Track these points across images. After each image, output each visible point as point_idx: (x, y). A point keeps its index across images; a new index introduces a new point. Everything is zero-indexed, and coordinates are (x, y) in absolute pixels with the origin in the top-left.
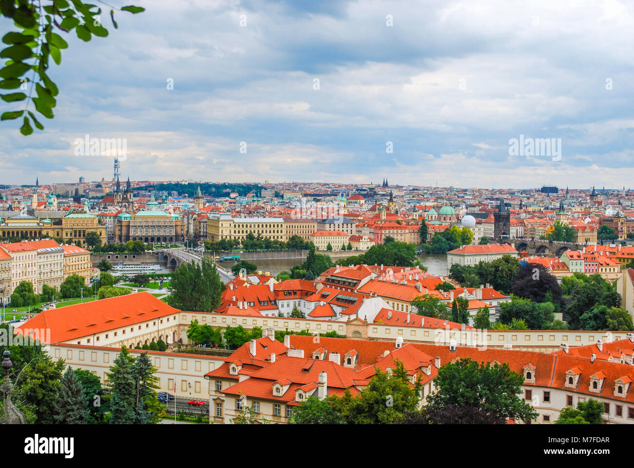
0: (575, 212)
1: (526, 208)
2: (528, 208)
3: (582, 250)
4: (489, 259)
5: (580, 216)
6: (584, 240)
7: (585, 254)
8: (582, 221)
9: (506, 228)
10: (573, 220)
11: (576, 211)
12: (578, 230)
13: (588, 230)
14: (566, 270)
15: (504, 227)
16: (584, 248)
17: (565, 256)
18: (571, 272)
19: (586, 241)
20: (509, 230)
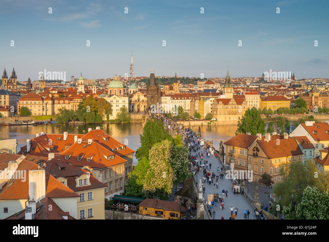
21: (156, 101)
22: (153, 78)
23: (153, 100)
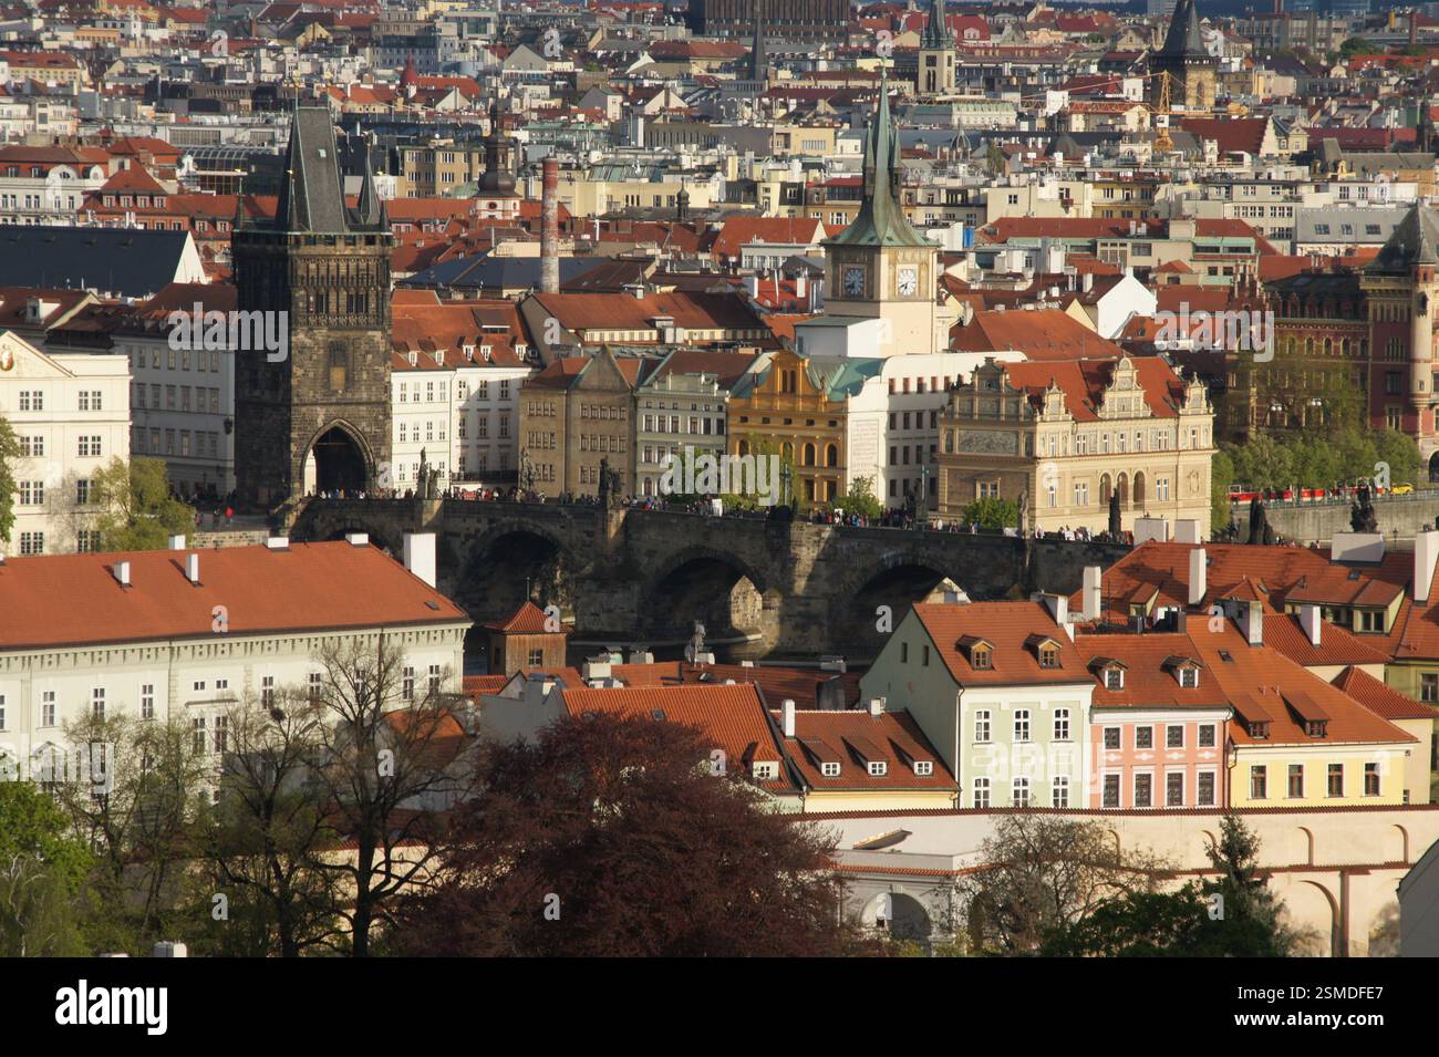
0: (1008, 230)
1: (547, 184)
2: (561, 190)
3: (1073, 589)
4: (186, 693)
5: (1056, 263)
6: (1094, 500)
7: (1102, 628)
8: (1076, 311)
9: (350, 381)
10: (989, 299)
11: (1016, 212)
12: (1037, 402)
13: (1126, 389)
14: (926, 785)
15: (338, 375)
16: (1094, 576)
17: (916, 654)
18: (967, 801)
19: (1114, 505)
20: (383, 408)
21: (369, 388)
22: (323, 153)
23: (347, 378)
